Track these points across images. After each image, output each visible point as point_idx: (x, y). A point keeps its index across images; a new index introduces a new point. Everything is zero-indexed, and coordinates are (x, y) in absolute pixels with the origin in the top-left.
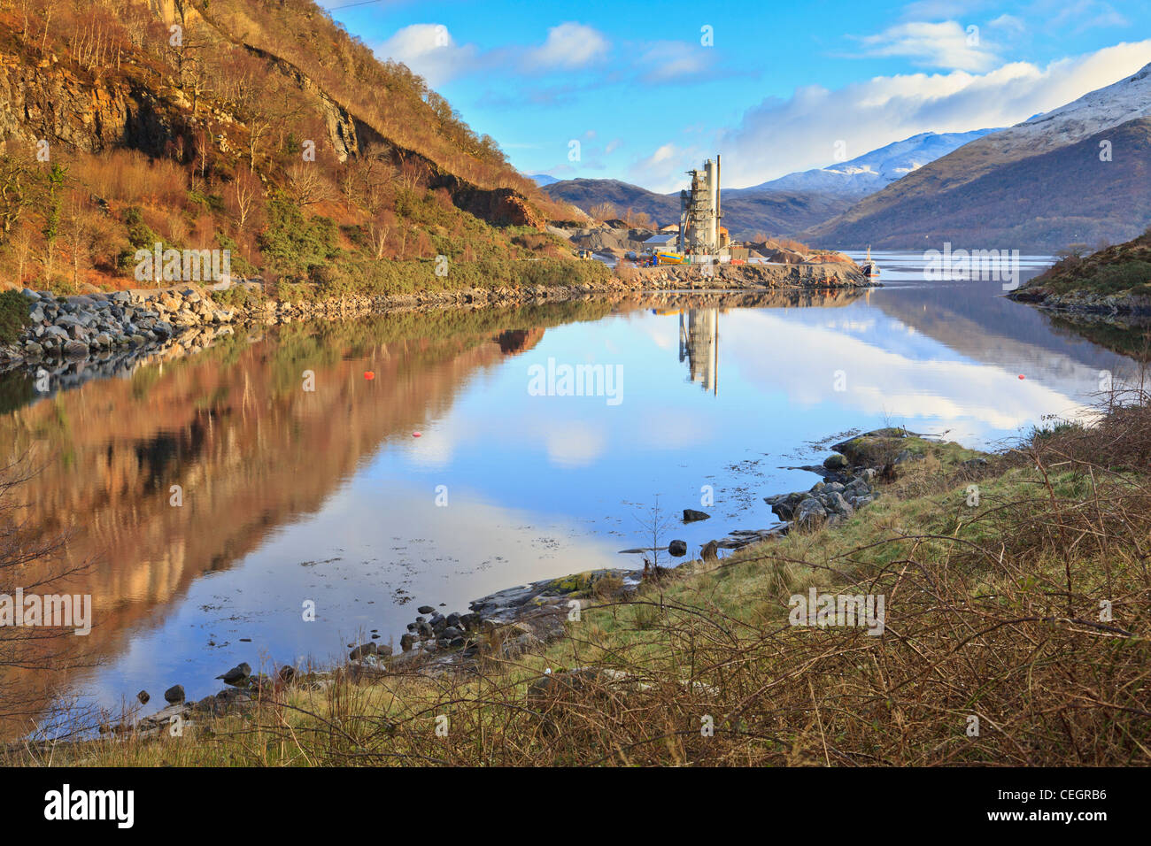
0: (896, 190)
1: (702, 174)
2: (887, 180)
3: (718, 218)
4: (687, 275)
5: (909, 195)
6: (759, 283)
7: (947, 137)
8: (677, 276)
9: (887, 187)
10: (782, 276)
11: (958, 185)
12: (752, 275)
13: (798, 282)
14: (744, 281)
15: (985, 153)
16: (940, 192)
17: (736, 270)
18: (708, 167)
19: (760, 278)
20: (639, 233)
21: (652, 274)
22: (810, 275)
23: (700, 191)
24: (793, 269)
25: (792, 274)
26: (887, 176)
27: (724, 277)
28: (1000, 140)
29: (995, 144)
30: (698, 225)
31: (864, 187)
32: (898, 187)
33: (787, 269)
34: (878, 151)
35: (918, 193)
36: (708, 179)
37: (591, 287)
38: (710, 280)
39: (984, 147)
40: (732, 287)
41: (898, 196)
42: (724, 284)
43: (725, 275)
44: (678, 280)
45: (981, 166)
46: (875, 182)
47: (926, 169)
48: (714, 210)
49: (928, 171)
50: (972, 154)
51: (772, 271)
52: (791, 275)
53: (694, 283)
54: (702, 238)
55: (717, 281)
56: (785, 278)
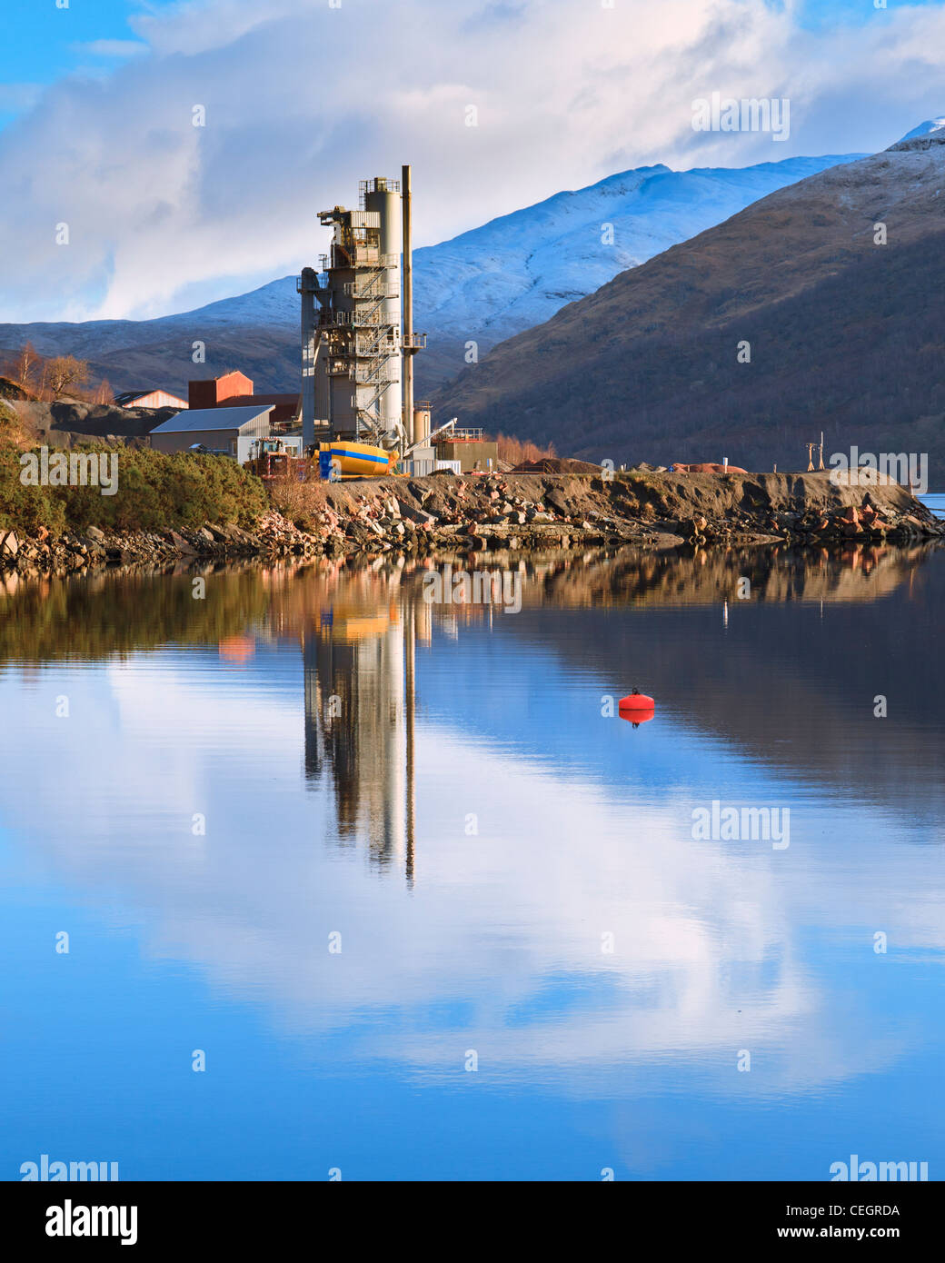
0: (586, 322)
1: (365, 220)
2: (547, 295)
3: (407, 352)
4: (453, 504)
5: (623, 336)
6: (661, 527)
7: (702, 180)
8: (427, 509)
9: (562, 314)
10: (718, 506)
11: (757, 307)
12: (636, 503)
13: (769, 525)
14: (617, 520)
15: (819, 222)
16: (707, 326)
17: (586, 488)
18: (376, 200)
19: (661, 511)
20: (82, 413)
21: (358, 500)
22: (801, 504)
23: (365, 270)
24: (746, 486)
25: (746, 498)
26: (549, 284)
27: (559, 511)
28: (858, 185)
29: (846, 198)
30: (360, 371)
31: (487, 315)
32: (590, 313)
33: (731, 487)
34: (519, 216)
35: (648, 331)
36: (378, 236)
37: (218, 537)
38: (522, 518)
39: (814, 203)
40: (590, 542)
41: (594, 338)
42: (564, 532)
43: (563, 505)
44: (432, 519)
45: (811, 254)
46: (513, 302)
47: (666, 265)
48: (398, 329)
49: (671, 270)
50: (786, 223)
51: (690, 491)
52: (745, 503)
53: (479, 529)
54: (372, 411)
55: (546, 522)
56: (730, 513)
